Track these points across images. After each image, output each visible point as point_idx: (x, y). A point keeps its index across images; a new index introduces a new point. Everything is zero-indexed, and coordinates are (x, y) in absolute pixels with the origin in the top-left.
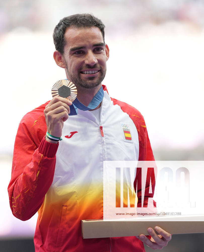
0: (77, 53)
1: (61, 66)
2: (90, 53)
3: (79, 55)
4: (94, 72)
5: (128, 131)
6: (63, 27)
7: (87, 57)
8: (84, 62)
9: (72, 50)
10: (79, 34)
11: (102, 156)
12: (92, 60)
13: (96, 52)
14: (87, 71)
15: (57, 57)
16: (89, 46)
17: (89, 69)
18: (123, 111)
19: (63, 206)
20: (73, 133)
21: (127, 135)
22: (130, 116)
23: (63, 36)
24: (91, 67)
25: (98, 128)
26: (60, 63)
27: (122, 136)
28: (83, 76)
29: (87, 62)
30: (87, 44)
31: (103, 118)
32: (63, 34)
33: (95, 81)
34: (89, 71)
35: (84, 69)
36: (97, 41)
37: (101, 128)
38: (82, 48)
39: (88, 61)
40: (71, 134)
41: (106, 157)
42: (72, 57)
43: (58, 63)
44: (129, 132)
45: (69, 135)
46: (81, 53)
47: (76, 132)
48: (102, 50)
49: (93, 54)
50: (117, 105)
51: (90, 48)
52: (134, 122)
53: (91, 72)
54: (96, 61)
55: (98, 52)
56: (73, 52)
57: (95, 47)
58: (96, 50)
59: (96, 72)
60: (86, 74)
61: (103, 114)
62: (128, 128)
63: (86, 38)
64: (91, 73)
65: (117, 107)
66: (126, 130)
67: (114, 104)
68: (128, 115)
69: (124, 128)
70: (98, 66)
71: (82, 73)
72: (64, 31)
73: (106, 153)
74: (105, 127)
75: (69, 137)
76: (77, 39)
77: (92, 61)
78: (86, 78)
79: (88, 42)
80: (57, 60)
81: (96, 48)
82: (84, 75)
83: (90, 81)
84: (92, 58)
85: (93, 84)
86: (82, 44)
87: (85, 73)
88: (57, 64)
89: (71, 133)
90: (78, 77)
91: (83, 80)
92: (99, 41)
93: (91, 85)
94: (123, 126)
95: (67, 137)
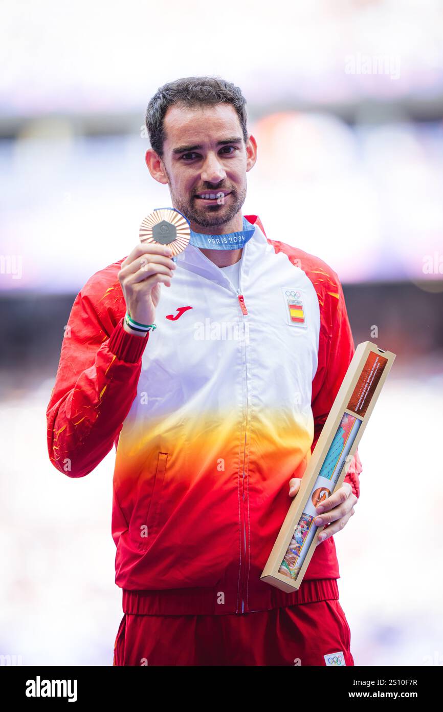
0: (184, 157)
1: (160, 179)
2: (212, 157)
3: (190, 161)
5: (297, 304)
6: (161, 106)
7: (204, 167)
8: (199, 177)
9: (177, 151)
10: (192, 121)
11: (239, 355)
12: (214, 173)
13: (225, 156)
14: (206, 193)
15: (152, 160)
16: (210, 145)
17: (209, 190)
19: (161, 453)
20: (182, 310)
21: (297, 314)
22: (307, 274)
23: (161, 123)
24: (214, 186)
25: (235, 301)
26: (158, 174)
27: (287, 314)
28: (199, 203)
29: (205, 177)
30: (206, 140)
31: (245, 280)
32: (161, 119)
33: (222, 213)
34: (209, 194)
35: (200, 190)
36: (226, 135)
37: (241, 298)
38: (196, 147)
39: (208, 174)
40: (178, 312)
41: (248, 357)
42: (178, 164)
43: (155, 172)
44: (299, 308)
45: (175, 313)
46: (194, 156)
47: (189, 308)
48: (237, 152)
49: (217, 159)
50: (281, 254)
51: (212, 148)
52: (315, 286)
53: (212, 196)
54: (222, 175)
55: (228, 156)
56: (178, 156)
57: (223, 146)
58: (223, 151)
60: (205, 198)
61: (247, 272)
62: (299, 300)
63: (203, 129)
64: (214, 198)
65: (283, 256)
66: (294, 304)
67: (277, 253)
68: (303, 273)
69: (291, 298)
70: (228, 183)
71: (198, 197)
72: (164, 111)
73: (248, 349)
74: (249, 297)
75: (174, 317)
76: (185, 131)
77: (214, 175)
78: (204, 207)
79: (209, 136)
80: (152, 168)
81: (223, 148)
82: (201, 200)
83: (212, 214)
84: (215, 167)
85: (217, 219)
86: (195, 140)
87: (203, 196)
88: (153, 174)
89: (179, 310)
90: (189, 205)
91: (198, 212)
92: (231, 133)
93: (214, 222)
94: (288, 294)
95: (170, 317)
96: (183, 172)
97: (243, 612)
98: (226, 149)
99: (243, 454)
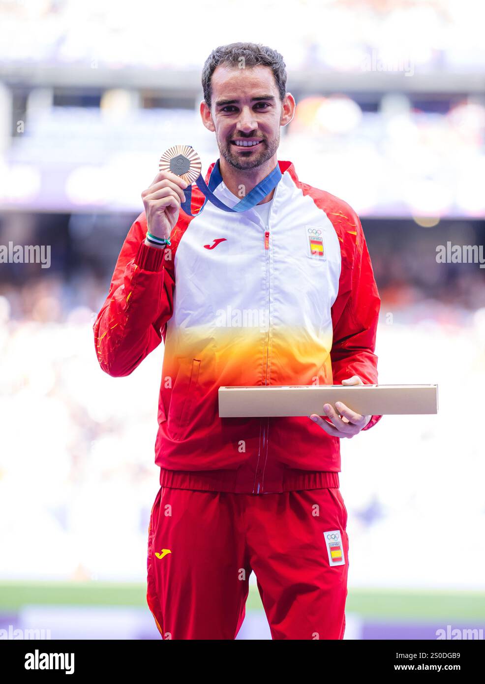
0: (225, 109)
1: (210, 127)
2: (246, 111)
3: (228, 113)
4: (250, 143)
5: (318, 240)
6: (211, 64)
7: (240, 118)
8: (235, 126)
9: (219, 104)
10: (232, 79)
11: (264, 282)
12: (246, 124)
13: (259, 110)
14: (240, 140)
15: (205, 111)
16: (245, 101)
17: (242, 138)
18: (318, 206)
19: (195, 360)
20: (218, 242)
21: (317, 248)
22: (328, 215)
23: (210, 80)
24: (247, 135)
25: (262, 235)
26: (209, 123)
27: (307, 247)
28: (235, 149)
29: (239, 126)
30: (242, 96)
31: (274, 218)
32: (211, 76)
33: (252, 158)
34: (243, 141)
35: (235, 137)
36: (260, 92)
37: (267, 234)
38: (233, 102)
39: (241, 125)
40: (214, 243)
41: (271, 284)
42: (219, 115)
43: (206, 121)
44: (320, 243)
45: (212, 244)
46: (233, 109)
47: (224, 240)
48: (269, 108)
49: (251, 112)
50: (308, 197)
51: (246, 103)
52: (334, 226)
53: (245, 143)
54: (254, 126)
55: (262, 111)
56: (220, 108)
57: (256, 102)
58: (258, 106)
59: (255, 143)
60: (239, 146)
61: (275, 212)
62: (320, 236)
63: (240, 86)
64: (247, 145)
65: (309, 199)
66: (315, 240)
67: (304, 195)
68: (325, 214)
69: (312, 235)
70: (259, 133)
71: (234, 143)
72: (212, 69)
73: (271, 277)
74: (274, 233)
75: (210, 247)
76: (227, 86)
77: (245, 126)
78: (238, 153)
79: (244, 92)
80: (204, 117)
81: (258, 103)
82: (236, 147)
83: (243, 159)
84: (248, 120)
85: (248, 163)
86: (233, 95)
87: (238, 143)
88: (205, 123)
89: (215, 241)
90: (227, 150)
91: (233, 156)
92: (265, 91)
93: (246, 165)
94: (310, 231)
95: (207, 247)
96: (222, 121)
97: (258, 493)
98: (260, 104)
99: (266, 366)
